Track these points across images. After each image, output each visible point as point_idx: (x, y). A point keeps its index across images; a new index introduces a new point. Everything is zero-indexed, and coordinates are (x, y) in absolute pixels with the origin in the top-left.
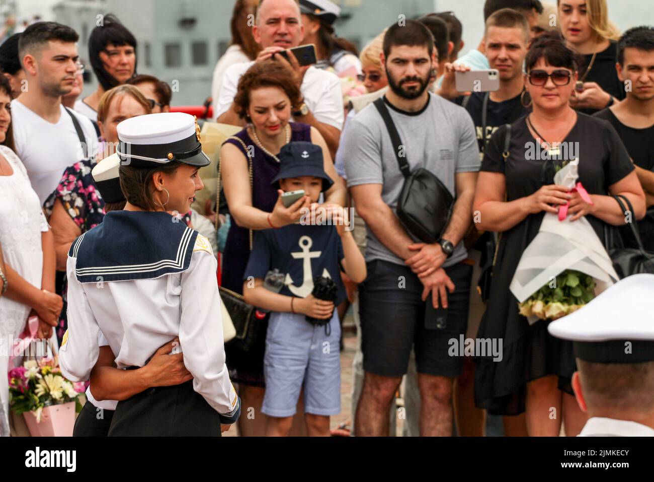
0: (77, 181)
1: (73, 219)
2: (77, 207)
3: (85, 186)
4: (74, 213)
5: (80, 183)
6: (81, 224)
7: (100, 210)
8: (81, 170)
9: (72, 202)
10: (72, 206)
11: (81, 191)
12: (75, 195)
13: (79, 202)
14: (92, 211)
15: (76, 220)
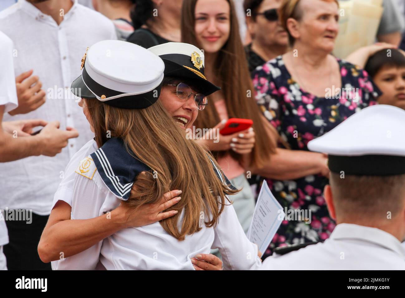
0: (269, 83)
1: (270, 121)
2: (273, 110)
3: (277, 88)
4: (270, 115)
5: (272, 85)
6: (278, 126)
7: (295, 112)
8: (271, 72)
9: (267, 105)
10: (268, 109)
11: (275, 92)
12: (268, 97)
13: (274, 104)
14: (287, 113)
15: (273, 122)
